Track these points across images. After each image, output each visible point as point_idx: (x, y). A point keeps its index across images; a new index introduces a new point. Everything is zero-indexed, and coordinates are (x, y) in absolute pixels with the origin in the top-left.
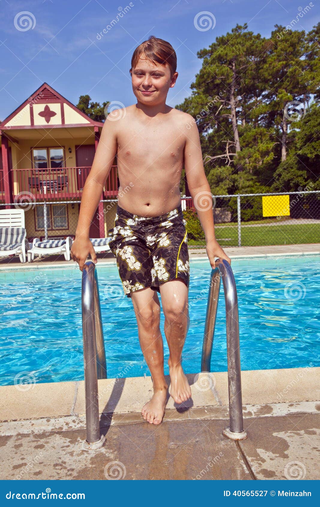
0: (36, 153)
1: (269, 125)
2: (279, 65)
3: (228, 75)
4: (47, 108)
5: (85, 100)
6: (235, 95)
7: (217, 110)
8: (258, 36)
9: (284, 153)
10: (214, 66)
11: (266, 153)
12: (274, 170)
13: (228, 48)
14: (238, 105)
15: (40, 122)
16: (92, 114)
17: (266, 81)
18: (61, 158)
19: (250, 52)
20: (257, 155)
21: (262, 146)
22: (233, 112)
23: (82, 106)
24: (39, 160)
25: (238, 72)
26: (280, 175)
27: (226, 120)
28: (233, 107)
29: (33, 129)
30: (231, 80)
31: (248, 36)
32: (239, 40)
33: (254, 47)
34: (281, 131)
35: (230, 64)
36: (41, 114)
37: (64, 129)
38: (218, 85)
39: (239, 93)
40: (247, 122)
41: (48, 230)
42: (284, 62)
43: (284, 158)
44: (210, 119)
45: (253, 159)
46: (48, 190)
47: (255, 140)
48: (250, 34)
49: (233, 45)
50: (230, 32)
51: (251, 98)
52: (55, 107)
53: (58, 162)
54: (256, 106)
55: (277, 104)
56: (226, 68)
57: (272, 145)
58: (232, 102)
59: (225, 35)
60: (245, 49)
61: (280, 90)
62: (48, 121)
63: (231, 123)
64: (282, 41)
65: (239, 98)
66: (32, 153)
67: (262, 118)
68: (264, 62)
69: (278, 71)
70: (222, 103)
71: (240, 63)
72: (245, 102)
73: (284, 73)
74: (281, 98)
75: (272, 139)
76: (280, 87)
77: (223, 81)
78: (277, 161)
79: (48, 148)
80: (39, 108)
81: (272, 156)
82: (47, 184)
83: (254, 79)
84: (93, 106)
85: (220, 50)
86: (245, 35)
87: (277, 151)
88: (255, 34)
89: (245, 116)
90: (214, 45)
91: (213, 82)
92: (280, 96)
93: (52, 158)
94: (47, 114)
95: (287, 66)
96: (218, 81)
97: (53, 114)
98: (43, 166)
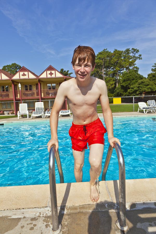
0: (48, 85)
1: (113, 77)
2: (116, 60)
3: (102, 63)
4: (51, 72)
5: (62, 70)
6: (104, 68)
7: (99, 72)
8: (110, 52)
9: (117, 84)
10: (98, 60)
11: (112, 85)
12: (114, 89)
13: (102, 55)
14: (105, 71)
15: (49, 76)
16: (64, 74)
17: (112, 64)
18: (55, 86)
19: (108, 56)
20: (110, 85)
21: (111, 83)
22: (103, 73)
23: (61, 71)
24: (49, 87)
25: (104, 62)
26: (116, 91)
27: (101, 75)
28: (103, 72)
29: (47, 78)
30: (103, 64)
31: (107, 52)
32: (105, 53)
33: (109, 55)
34: (116, 78)
35: (102, 60)
36: (49, 74)
37: (56, 78)
38: (99, 65)
39: (105, 68)
40: (107, 76)
41: (50, 107)
42: (117, 59)
43: (117, 86)
44: (97, 75)
45: (108, 86)
46: (51, 95)
47: (109, 81)
48: (108, 51)
49: (103, 54)
50: (102, 51)
51: (108, 69)
52: (53, 72)
53: (54, 87)
54: (109, 71)
55: (115, 71)
56: (101, 61)
57: (114, 82)
58: (103, 70)
59: (101, 52)
60: (106, 55)
61: (116, 67)
62: (51, 76)
63: (103, 76)
64: (117, 53)
65: (105, 69)
66: (47, 85)
67: (111, 75)
68: (111, 59)
69: (116, 62)
70: (100, 71)
71: (105, 60)
72: (106, 70)
73: (117, 63)
74: (117, 69)
75: (114, 81)
76: (116, 66)
77: (100, 65)
78: (115, 87)
79: (51, 83)
80: (49, 72)
81: (113, 86)
82: (51, 94)
83: (109, 64)
84: (64, 71)
85: (100, 56)
86: (106, 52)
87: (115, 84)
88: (109, 52)
89: (106, 74)
90: (98, 54)
91: (97, 65)
92: (116, 69)
93: (53, 86)
94: (51, 74)
95: (118, 60)
96: (99, 64)
97: (53, 74)
98: (50, 88)
